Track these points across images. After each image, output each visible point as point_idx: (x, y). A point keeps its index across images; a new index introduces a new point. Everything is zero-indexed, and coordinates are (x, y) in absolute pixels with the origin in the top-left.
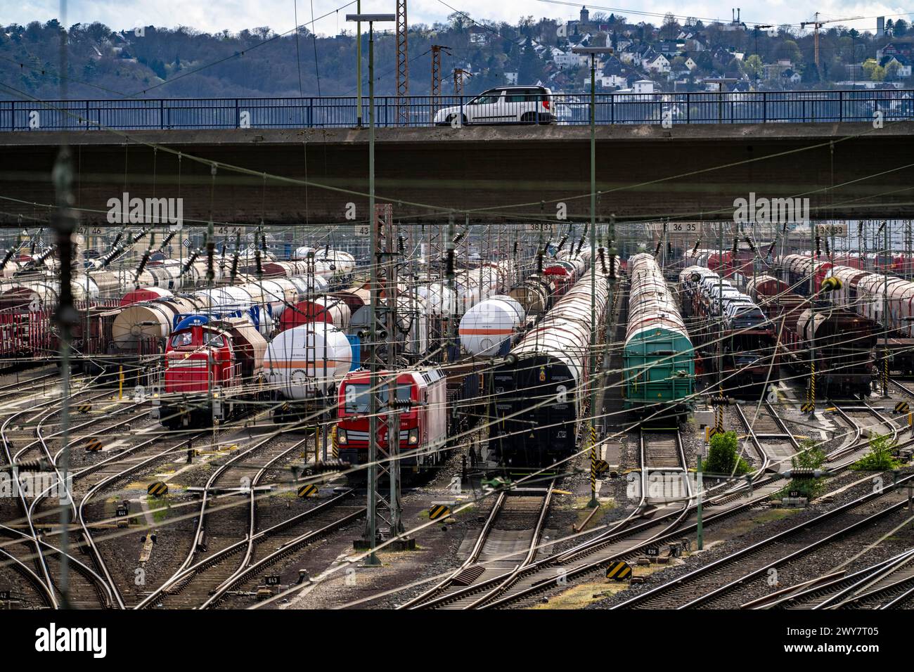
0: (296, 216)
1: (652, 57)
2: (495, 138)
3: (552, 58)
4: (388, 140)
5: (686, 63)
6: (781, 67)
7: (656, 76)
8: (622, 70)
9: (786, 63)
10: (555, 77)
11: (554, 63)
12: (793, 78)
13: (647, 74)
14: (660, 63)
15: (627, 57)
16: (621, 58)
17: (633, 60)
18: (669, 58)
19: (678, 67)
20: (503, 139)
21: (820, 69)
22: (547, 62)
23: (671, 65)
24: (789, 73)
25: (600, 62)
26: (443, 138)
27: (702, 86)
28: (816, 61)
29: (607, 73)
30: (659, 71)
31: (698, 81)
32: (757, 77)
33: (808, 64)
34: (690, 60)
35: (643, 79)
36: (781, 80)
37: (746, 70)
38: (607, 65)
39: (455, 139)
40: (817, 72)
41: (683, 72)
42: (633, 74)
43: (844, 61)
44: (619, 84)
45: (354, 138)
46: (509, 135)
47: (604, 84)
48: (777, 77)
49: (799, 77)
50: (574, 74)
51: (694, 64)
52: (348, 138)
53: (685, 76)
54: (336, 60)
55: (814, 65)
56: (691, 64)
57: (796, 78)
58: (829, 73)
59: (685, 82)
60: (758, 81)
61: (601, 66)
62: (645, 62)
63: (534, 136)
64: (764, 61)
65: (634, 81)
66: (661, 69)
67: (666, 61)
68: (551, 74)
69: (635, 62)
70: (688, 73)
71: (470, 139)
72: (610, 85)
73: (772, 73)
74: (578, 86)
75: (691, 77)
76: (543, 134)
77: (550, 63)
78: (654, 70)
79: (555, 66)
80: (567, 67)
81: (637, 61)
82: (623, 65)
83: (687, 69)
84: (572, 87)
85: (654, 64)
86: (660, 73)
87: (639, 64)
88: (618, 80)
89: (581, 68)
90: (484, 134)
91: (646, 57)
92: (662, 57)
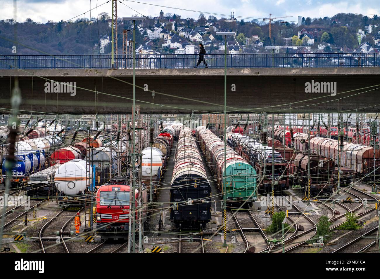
0: (82, 110)
1: (194, 34)
2: (176, 74)
3: (147, 34)
4: (126, 75)
5: (210, 37)
6: (254, 39)
7: (195, 43)
8: (180, 40)
9: (256, 37)
10: (149, 43)
11: (148, 36)
12: (259, 44)
13: (191, 42)
14: (198, 37)
15: (182, 34)
16: (179, 34)
17: (185, 36)
18: (202, 34)
19: (206, 38)
20: (181, 74)
21: (272, 40)
22: (145, 36)
23: (203, 38)
24: (258, 42)
25: (170, 36)
26: (153, 74)
27: (217, 48)
28: (270, 36)
29: (173, 41)
30: (197, 41)
31: (215, 45)
32: (243, 44)
33: (266, 38)
34: (211, 36)
35: (190, 44)
36: (254, 45)
37: (238, 40)
38: (173, 38)
39: (158, 75)
40: (270, 41)
41: (208, 41)
42: (185, 42)
43: (283, 37)
44: (179, 47)
45: (110, 74)
46: (183, 73)
47: (171, 47)
48: (252, 44)
49: (262, 44)
50: (157, 42)
51: (213, 38)
52: (107, 74)
53: (209, 43)
54: (46, 34)
55: (269, 38)
56: (212, 37)
57: (261, 44)
58: (276, 42)
59: (209, 45)
60: (243, 45)
61: (170, 38)
62: (190, 36)
63: (195, 74)
64: (246, 36)
65: (185, 45)
66: (198, 40)
67: (200, 36)
68: (147, 41)
69: (186, 36)
70: (211, 41)
71: (165, 75)
72: (174, 47)
73: (249, 42)
74: (159, 48)
75: (212, 43)
76: (199, 72)
77: (146, 36)
78: (195, 40)
79: (148, 38)
80: (154, 38)
81: (187, 36)
82: (181, 38)
83: (210, 40)
84: (157, 48)
85: (195, 37)
86: (197, 42)
87: (187, 37)
88: (178, 45)
89: (160, 39)
90: (171, 72)
91: (191, 34)
92: (198, 34)
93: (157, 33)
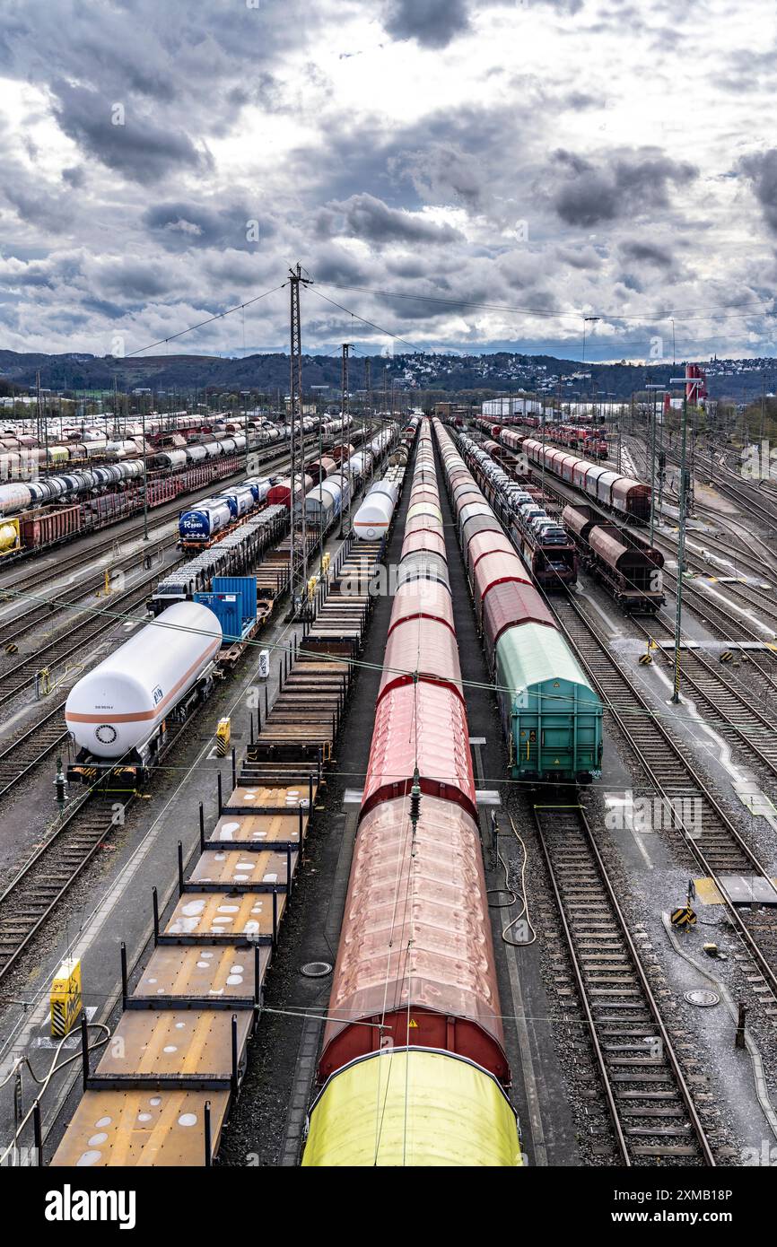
93: (413, 362)
